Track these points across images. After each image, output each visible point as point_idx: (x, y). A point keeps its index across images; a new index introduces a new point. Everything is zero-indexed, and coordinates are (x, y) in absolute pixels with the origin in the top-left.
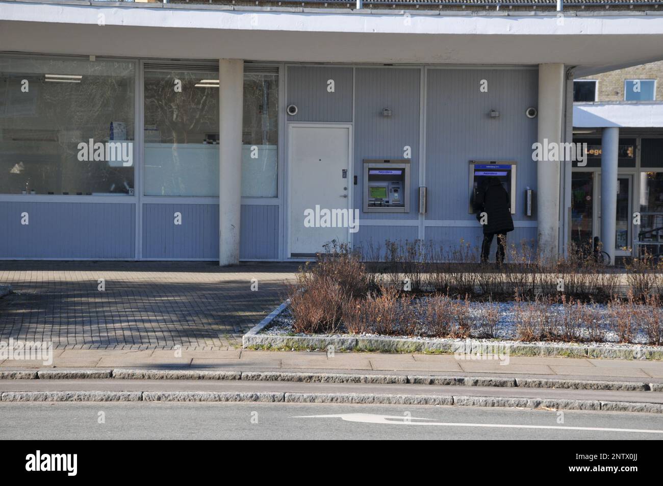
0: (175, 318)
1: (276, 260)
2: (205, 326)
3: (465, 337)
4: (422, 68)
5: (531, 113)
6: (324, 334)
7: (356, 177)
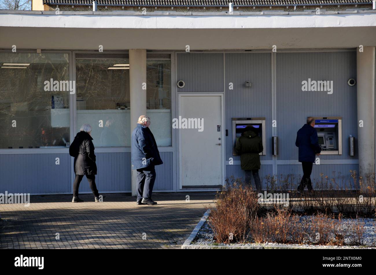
0: (125, 235)
1: (171, 191)
2: (149, 240)
3: (340, 244)
5: (352, 82)
6: (238, 244)
7: (227, 131)
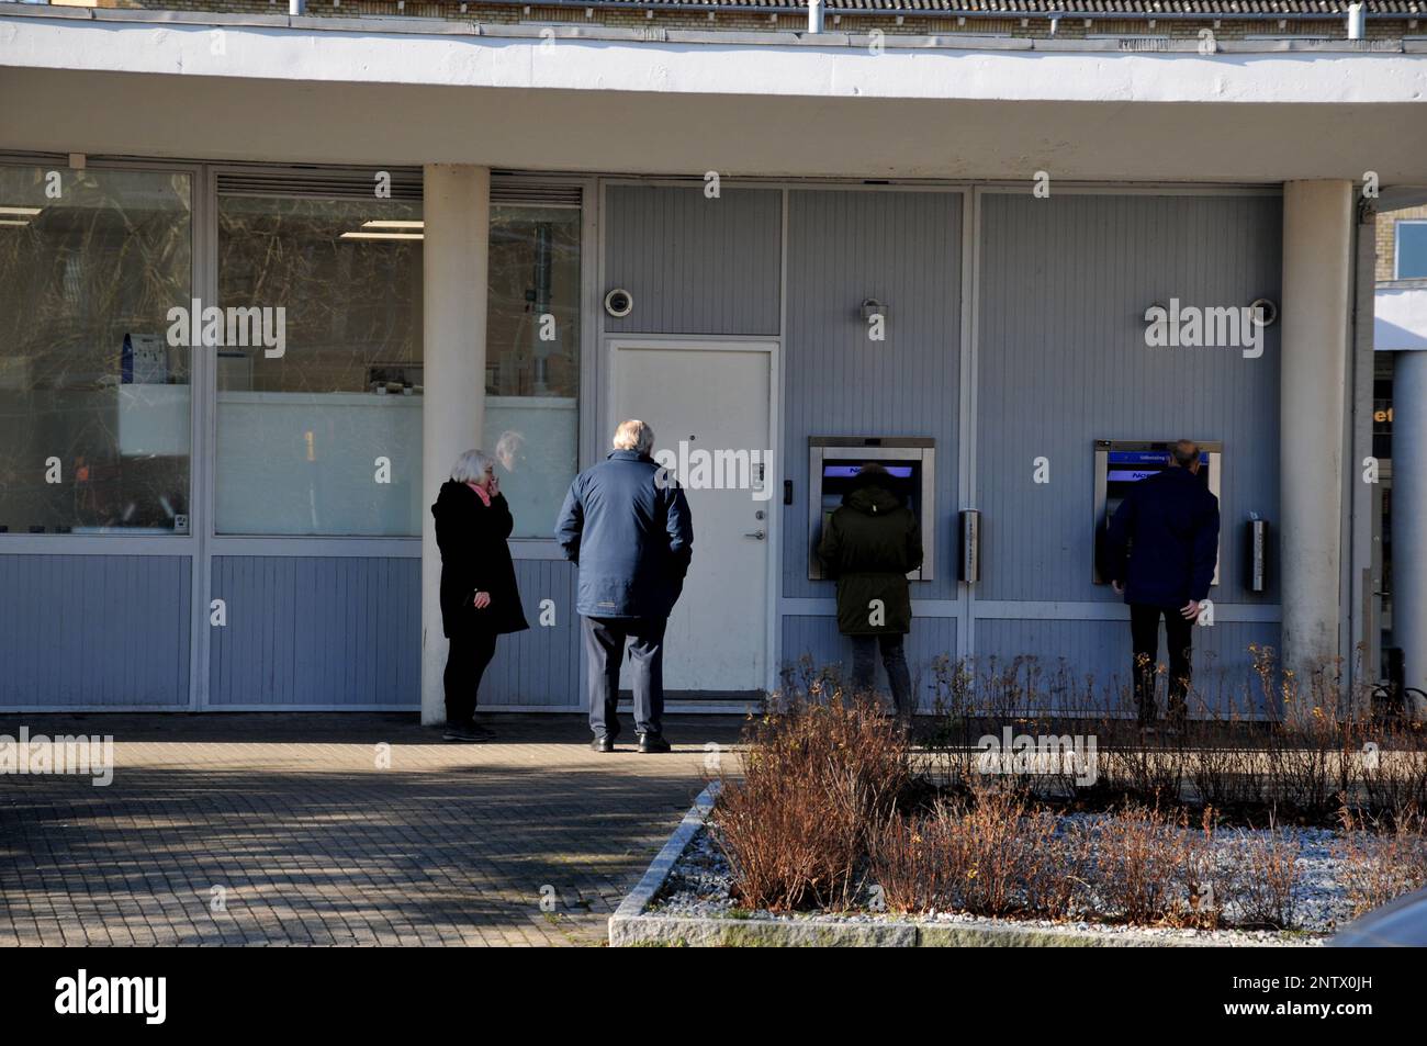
1: (573, 709)
2: (483, 892)
3: (1207, 924)
4: (966, 191)
6: (822, 913)
7: (788, 485)
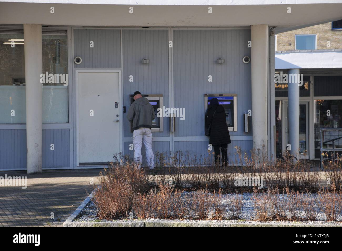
0: (8, 212)
1: (68, 168)
2: (31, 217)
4: (169, 29)
5: (246, 60)
6: (120, 220)
7: (125, 108)
